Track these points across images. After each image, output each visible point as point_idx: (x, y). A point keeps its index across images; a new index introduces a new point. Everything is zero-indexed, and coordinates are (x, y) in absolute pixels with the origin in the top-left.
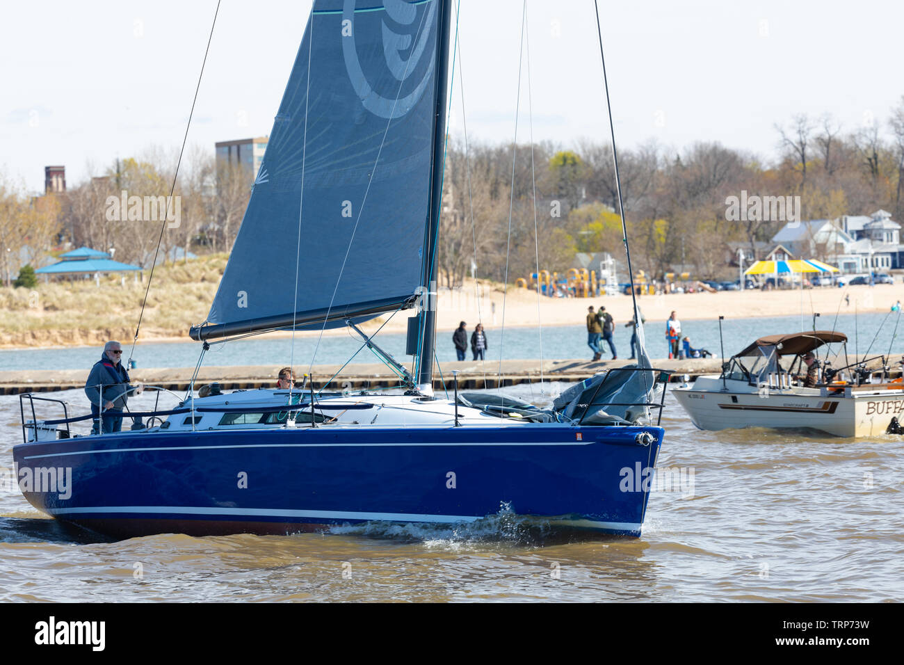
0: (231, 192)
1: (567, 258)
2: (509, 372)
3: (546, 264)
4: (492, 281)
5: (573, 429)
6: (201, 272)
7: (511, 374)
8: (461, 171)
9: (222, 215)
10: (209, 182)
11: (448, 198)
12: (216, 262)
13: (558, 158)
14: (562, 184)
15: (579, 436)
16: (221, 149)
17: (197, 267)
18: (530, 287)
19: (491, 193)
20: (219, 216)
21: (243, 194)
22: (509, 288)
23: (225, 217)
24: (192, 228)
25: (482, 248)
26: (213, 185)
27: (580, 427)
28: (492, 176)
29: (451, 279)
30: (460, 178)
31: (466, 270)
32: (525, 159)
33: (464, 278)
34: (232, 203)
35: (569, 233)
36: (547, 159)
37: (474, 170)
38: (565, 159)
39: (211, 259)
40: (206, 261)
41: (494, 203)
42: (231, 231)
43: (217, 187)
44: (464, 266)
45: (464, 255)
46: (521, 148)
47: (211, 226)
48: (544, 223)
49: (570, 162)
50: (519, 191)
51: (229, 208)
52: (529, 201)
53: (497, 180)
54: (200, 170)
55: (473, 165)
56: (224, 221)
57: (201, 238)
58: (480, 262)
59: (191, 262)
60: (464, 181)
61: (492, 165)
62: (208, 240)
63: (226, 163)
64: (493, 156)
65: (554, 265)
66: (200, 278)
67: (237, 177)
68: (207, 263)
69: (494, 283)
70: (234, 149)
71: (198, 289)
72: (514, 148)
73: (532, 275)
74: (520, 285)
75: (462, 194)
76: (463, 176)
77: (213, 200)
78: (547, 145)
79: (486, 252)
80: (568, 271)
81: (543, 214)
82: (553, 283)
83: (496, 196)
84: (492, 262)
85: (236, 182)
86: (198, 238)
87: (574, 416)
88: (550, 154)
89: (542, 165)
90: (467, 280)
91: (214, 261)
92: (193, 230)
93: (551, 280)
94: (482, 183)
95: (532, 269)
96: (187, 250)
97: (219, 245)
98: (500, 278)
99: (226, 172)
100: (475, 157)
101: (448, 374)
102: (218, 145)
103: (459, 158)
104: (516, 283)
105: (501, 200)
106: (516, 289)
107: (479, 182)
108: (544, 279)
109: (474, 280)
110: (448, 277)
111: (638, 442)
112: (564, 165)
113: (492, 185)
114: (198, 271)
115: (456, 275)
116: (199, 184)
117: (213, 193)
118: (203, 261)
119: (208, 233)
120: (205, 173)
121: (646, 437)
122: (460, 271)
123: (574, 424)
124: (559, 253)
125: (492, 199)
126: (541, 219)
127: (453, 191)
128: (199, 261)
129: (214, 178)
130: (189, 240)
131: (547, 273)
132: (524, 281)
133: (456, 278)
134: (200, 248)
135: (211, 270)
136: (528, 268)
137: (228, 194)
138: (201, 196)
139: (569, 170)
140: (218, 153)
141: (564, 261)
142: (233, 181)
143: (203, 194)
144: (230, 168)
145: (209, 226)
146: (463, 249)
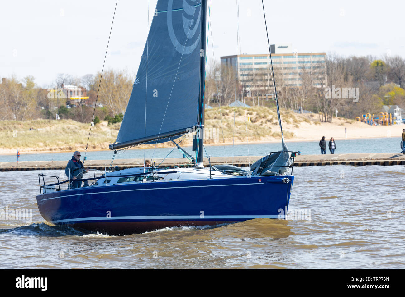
0: (227, 78)
1: (379, 108)
2: (353, 159)
3: (369, 110)
4: (345, 118)
5: (257, 178)
6: (214, 115)
7: (354, 160)
8: (331, 69)
9: (224, 89)
10: (218, 75)
11: (325, 81)
12: (221, 110)
13: (374, 63)
14: (377, 75)
15: (260, 180)
16: (223, 60)
17: (213, 112)
18: (362, 121)
19: (345, 79)
20: (222, 90)
21: (233, 80)
22: (353, 121)
23: (225, 90)
24: (210, 95)
25: (341, 103)
26: (219, 76)
27: (260, 177)
28: (345, 71)
29: (327, 117)
30: (330, 72)
31: (333, 113)
32: (360, 63)
33: (332, 117)
34: (228, 84)
35: (379, 97)
36: (370, 64)
37: (337, 69)
38: (378, 63)
39: (219, 109)
40: (216, 110)
41: (346, 83)
42: (228, 96)
43: (222, 76)
44: (332, 111)
45: (332, 106)
46: (358, 58)
47: (219, 94)
48: (368, 92)
49: (380, 65)
50: (357, 78)
51: (227, 86)
52: (361, 82)
53: (347, 73)
54: (214, 69)
55: (336, 66)
56: (225, 92)
57: (214, 99)
58: (340, 110)
59: (210, 110)
60: (332, 73)
61: (345, 66)
62: (218, 101)
63: (226, 66)
64: (345, 62)
65: (373, 111)
66: (214, 117)
67: (230, 72)
68: (217, 111)
69: (346, 119)
70: (229, 60)
71: (213, 122)
72: (355, 59)
73: (363, 115)
74: (358, 120)
75: (331, 79)
76: (332, 71)
77: (219, 82)
78: (370, 57)
79: (342, 105)
80: (379, 114)
81: (368, 88)
82: (372, 119)
83: (347, 80)
84: (345, 110)
85: (230, 74)
86: (213, 99)
87: (258, 173)
88: (371, 61)
89: (367, 66)
90: (334, 118)
91: (220, 110)
92: (211, 96)
93: (371, 118)
94: (341, 74)
95: (363, 112)
96: (208, 105)
97: (222, 103)
98: (348, 117)
99: (225, 70)
100: (337, 63)
101: (325, 160)
102: (222, 58)
103: (330, 63)
104: (356, 119)
105: (349, 82)
106: (356, 122)
107: (339, 74)
108: (369, 117)
109: (337, 118)
110: (325, 116)
111: (283, 182)
112: (377, 66)
113: (345, 75)
114: (213, 114)
115: (329, 116)
116: (213, 76)
117: (220, 79)
118: (215, 110)
119: (217, 97)
120: (216, 70)
121: (286, 179)
122: (331, 113)
123: (258, 176)
124: (375, 106)
125: (345, 81)
126: (367, 90)
127: (327, 78)
128: (213, 110)
129: (220, 73)
130: (209, 100)
131: (370, 114)
132: (359, 118)
133: (329, 117)
134: (214, 104)
135: (219, 114)
136: (361, 112)
137: (226, 80)
138: (214, 81)
139: (379, 68)
140: (222, 62)
141: (377, 109)
142: (228, 74)
143: (215, 80)
144: (227, 68)
145: (217, 94)
146: (332, 104)
